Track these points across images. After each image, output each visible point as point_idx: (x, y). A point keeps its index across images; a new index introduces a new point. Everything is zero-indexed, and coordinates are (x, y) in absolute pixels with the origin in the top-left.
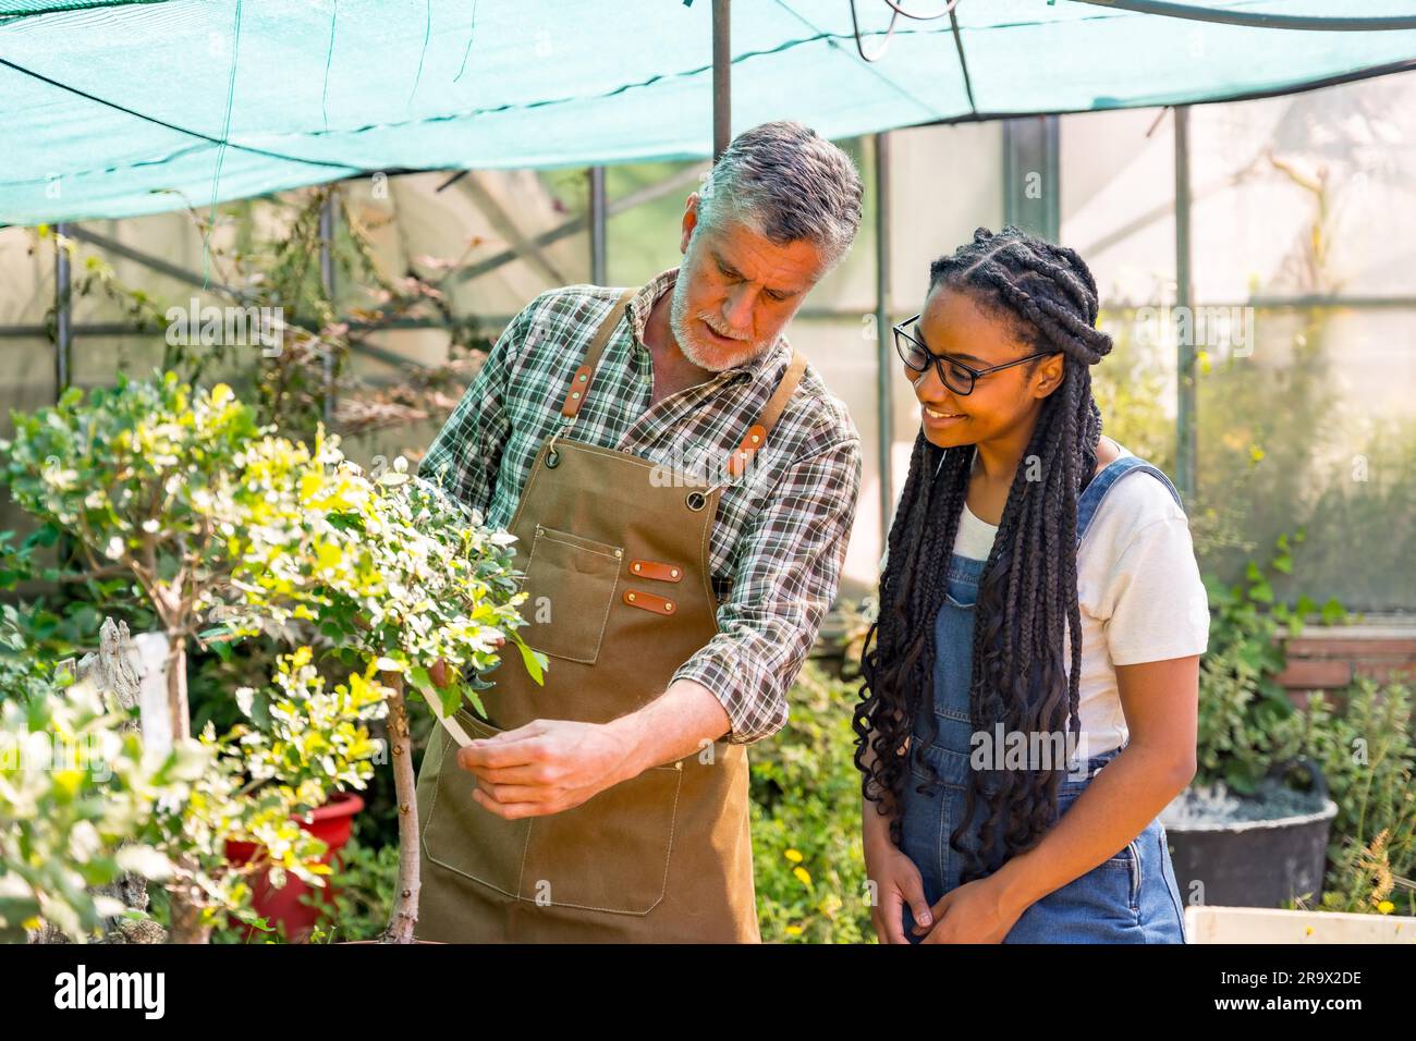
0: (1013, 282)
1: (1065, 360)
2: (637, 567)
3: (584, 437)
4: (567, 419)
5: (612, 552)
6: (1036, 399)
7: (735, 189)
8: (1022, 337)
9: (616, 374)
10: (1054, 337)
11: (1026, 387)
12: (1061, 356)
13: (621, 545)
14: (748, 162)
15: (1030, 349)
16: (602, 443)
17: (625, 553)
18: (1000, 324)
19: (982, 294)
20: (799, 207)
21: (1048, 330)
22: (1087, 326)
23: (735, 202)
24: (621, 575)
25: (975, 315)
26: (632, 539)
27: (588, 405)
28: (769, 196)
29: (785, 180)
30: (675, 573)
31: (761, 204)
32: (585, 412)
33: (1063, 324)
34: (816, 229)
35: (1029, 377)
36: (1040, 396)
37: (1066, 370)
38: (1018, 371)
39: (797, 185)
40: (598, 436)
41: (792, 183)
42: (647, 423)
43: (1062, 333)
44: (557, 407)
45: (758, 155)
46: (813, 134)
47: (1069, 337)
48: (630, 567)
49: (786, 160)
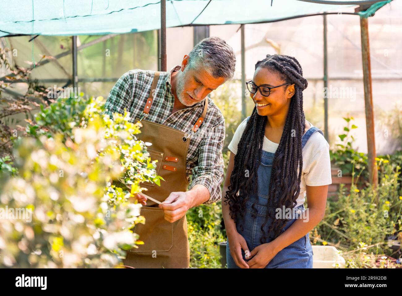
0: (279, 63)
1: (295, 86)
2: (167, 158)
3: (151, 120)
4: (144, 114)
5: (160, 154)
6: (288, 99)
7: (204, 59)
8: (282, 78)
9: (161, 102)
10: (291, 78)
11: (285, 94)
12: (294, 84)
13: (163, 152)
14: (208, 52)
15: (285, 82)
16: (156, 122)
17: (164, 155)
18: (275, 75)
19: (270, 67)
20: (223, 68)
21: (289, 76)
22: (300, 75)
23: (204, 64)
24: (162, 161)
25: (269, 73)
26: (166, 151)
27: (152, 110)
28: (214, 64)
29: (219, 59)
30: (176, 159)
31: (212, 65)
32: (151, 112)
33: (294, 74)
34: (227, 74)
35: (285, 91)
36: (289, 97)
37: (296, 89)
38: (282, 88)
39: (223, 61)
40: (155, 120)
41: (221, 60)
42: (172, 117)
43: (293, 77)
44: (141, 109)
45: (211, 49)
46: (225, 43)
47: (295, 78)
48: (165, 158)
49: (219, 52)
